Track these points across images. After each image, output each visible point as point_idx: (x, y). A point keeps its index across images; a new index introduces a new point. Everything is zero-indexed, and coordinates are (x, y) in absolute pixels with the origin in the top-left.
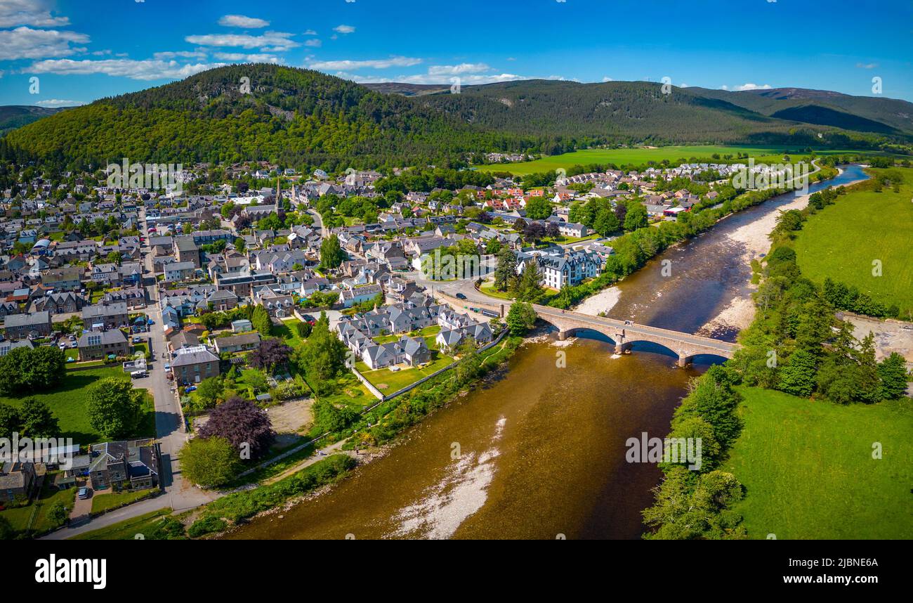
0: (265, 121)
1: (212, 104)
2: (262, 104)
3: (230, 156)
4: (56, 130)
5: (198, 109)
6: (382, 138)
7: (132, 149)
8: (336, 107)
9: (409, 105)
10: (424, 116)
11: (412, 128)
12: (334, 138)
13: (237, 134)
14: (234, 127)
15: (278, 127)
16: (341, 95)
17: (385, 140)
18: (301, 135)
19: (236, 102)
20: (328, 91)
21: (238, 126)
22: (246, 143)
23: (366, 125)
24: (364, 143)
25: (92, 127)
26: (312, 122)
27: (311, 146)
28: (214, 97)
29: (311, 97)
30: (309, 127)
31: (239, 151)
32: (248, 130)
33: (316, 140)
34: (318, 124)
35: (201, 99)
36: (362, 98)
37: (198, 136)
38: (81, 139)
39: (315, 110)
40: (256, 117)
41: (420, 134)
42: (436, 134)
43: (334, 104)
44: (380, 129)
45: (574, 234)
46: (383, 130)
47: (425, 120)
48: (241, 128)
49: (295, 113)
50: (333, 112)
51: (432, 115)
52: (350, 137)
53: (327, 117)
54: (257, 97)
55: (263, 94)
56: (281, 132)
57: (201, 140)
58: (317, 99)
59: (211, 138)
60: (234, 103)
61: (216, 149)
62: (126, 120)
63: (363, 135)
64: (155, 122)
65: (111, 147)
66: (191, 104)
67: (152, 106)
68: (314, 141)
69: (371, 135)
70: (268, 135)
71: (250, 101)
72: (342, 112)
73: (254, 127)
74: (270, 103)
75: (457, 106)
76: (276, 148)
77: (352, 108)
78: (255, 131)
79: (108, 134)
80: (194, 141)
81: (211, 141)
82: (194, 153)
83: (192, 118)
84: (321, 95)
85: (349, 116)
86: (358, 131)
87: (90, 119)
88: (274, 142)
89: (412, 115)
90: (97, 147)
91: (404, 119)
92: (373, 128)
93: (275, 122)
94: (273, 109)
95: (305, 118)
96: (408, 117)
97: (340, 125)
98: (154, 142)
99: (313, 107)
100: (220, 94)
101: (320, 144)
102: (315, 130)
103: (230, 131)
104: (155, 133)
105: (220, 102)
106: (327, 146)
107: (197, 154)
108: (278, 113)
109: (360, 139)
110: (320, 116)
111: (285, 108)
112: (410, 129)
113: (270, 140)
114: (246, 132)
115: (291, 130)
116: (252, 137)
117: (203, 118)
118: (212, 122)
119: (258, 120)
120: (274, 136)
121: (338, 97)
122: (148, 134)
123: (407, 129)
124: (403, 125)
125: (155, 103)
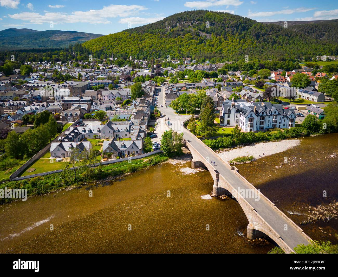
0: (196, 39)
1: (172, 31)
2: (196, 31)
3: (175, 55)
4: (102, 42)
5: (165, 33)
6: (256, 47)
7: (132, 51)
8: (235, 31)
9: (279, 30)
10: (286, 35)
11: (277, 42)
12: (229, 48)
13: (180, 45)
14: (180, 42)
15: (202, 42)
16: (239, 25)
17: (258, 48)
18: (213, 46)
19: (183, 30)
20: (232, 23)
21: (182, 41)
22: (184, 49)
23: (249, 40)
24: (245, 49)
25: (117, 41)
26: (220, 39)
27: (215, 51)
28: (173, 28)
29: (222, 27)
30: (218, 41)
31: (179, 53)
32: (187, 43)
33: (219, 48)
34: (223, 40)
35: (167, 28)
36: (251, 26)
37: (162, 46)
38: (112, 46)
39: (223, 33)
40: (192, 37)
41: (282, 45)
42: (291, 46)
43: (234, 30)
44: (257, 43)
45: (313, 99)
46: (258, 43)
47: (287, 38)
48: (183, 42)
49: (212, 35)
50: (233, 34)
51: (292, 35)
52: (238, 47)
53: (228, 37)
54: (194, 27)
55: (197, 26)
56: (203, 44)
57: (163, 48)
58: (225, 28)
59: (168, 47)
60: (182, 30)
61: (169, 52)
62: (132, 38)
63: (246, 45)
64: (144, 39)
65: (123, 50)
66: (162, 31)
67: (144, 32)
68: (218, 49)
69: (251, 46)
70: (195, 46)
71: (190, 29)
72: (237, 34)
73: (189, 42)
74: (200, 30)
75: (314, 31)
76: (198, 51)
77: (243, 32)
78: (189, 43)
79: (123, 44)
80: (160, 48)
81: (167, 48)
82: (158, 53)
83: (161, 37)
84: (227, 25)
85: (241, 36)
86: (243, 44)
87: (117, 38)
88: (197, 49)
89: (279, 35)
90: (117, 50)
91: (274, 37)
92: (253, 42)
93: (200, 39)
94: (201, 33)
95: (217, 37)
96: (277, 36)
97: (234, 41)
98: (142, 48)
99: (221, 32)
100: (176, 26)
101: (221, 50)
102: (220, 43)
103: (177, 44)
104: (143, 44)
105: (175, 30)
106: (224, 51)
107: (160, 54)
108: (203, 35)
109: (243, 48)
110: (225, 36)
111: (207, 32)
112: (276, 43)
113: (196, 48)
114: (185, 44)
115: (207, 43)
116: (188, 46)
117: (166, 37)
118: (170, 39)
119: (192, 39)
120: (198, 46)
121: (237, 26)
122: (140, 44)
123: (274, 42)
124: (272, 41)
125: (146, 31)
